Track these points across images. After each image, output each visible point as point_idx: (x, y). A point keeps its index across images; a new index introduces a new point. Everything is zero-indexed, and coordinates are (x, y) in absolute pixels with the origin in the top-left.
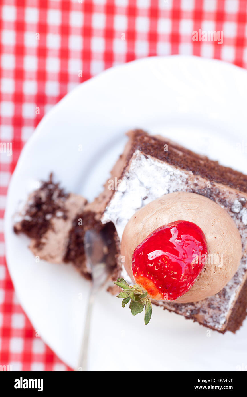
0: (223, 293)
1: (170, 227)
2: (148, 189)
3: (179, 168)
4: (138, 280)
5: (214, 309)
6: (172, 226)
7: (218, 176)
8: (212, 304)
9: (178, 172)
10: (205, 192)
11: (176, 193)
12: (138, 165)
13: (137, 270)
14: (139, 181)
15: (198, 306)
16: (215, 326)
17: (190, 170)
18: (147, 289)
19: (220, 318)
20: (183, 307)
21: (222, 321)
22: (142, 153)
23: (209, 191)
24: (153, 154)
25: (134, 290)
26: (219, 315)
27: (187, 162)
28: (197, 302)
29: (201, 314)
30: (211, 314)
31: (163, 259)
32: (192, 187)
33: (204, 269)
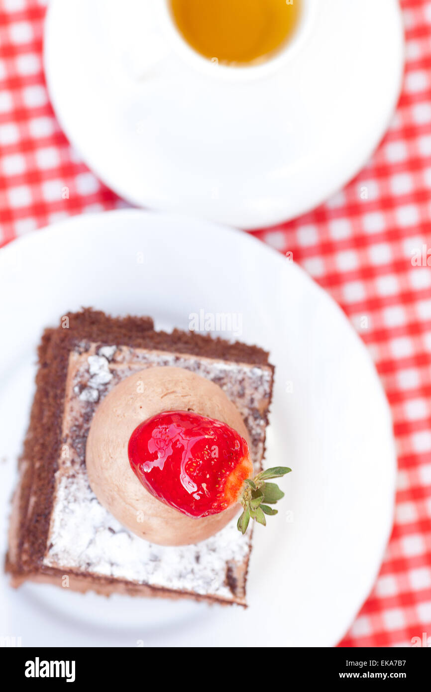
0: (218, 380)
1: (142, 474)
2: (96, 530)
3: (54, 494)
4: (232, 499)
5: (243, 389)
6: (141, 473)
7: (51, 434)
8: (239, 393)
9: (61, 493)
10: (79, 446)
11: (93, 486)
12: (66, 555)
13: (218, 505)
14: (88, 547)
15: (246, 411)
16: (267, 381)
17: (53, 477)
18: (241, 483)
19: (254, 377)
20: (254, 432)
21: (258, 372)
22: (46, 555)
23: (77, 441)
24: (43, 538)
25: (247, 502)
26: (250, 378)
27: (43, 485)
28: (242, 414)
29: (256, 405)
30: (252, 391)
31: (192, 470)
32: (77, 467)
33: (191, 411)
